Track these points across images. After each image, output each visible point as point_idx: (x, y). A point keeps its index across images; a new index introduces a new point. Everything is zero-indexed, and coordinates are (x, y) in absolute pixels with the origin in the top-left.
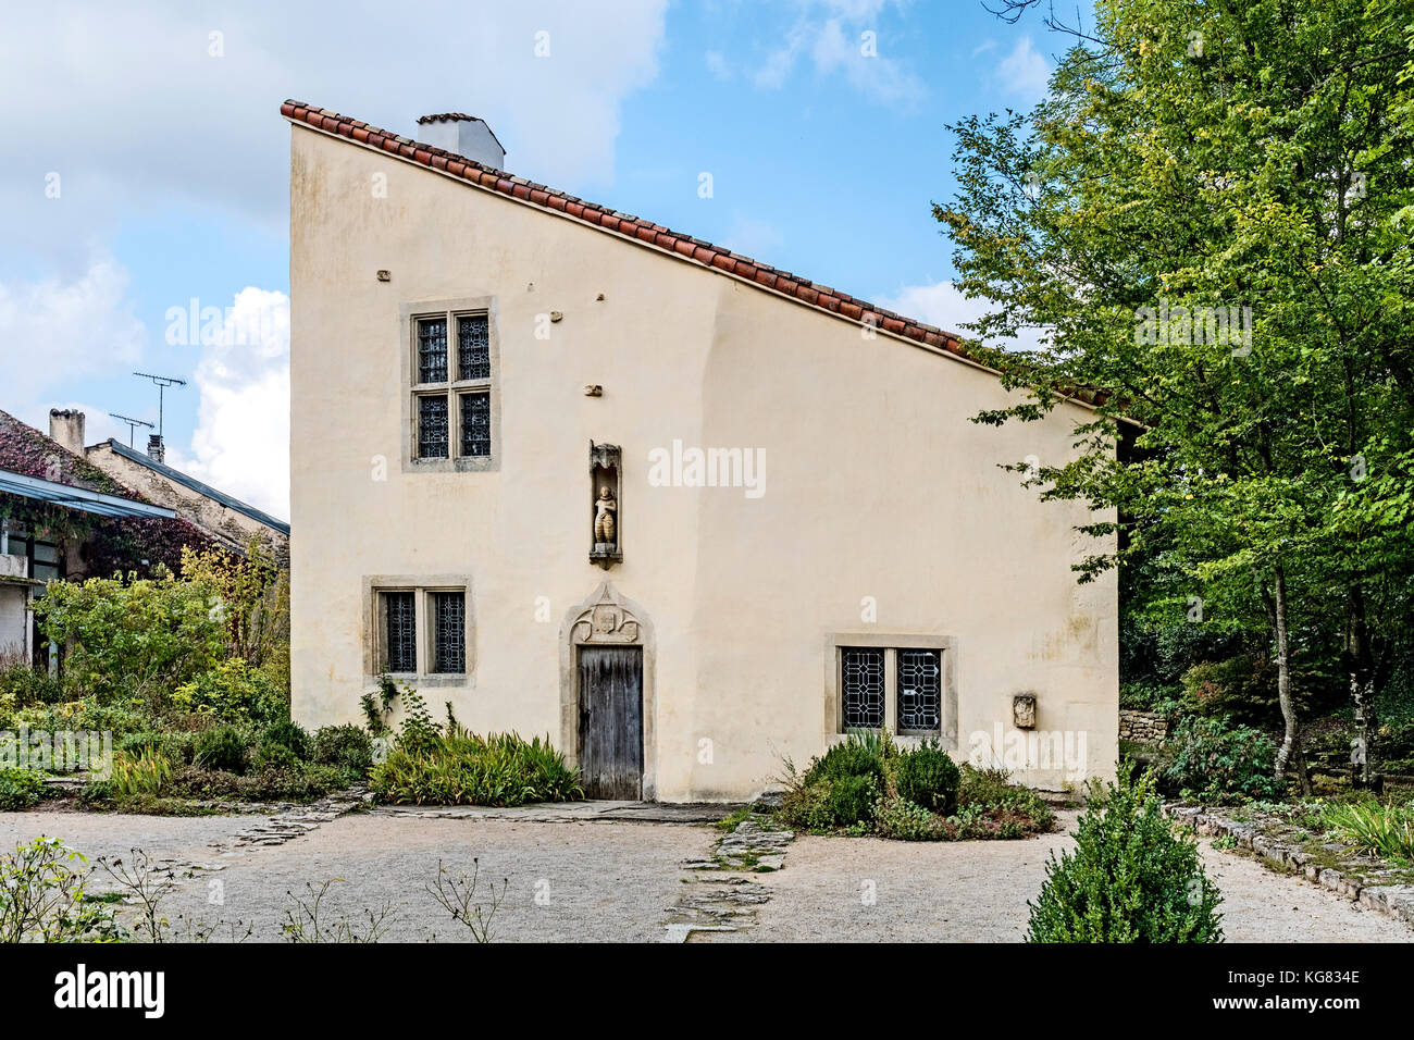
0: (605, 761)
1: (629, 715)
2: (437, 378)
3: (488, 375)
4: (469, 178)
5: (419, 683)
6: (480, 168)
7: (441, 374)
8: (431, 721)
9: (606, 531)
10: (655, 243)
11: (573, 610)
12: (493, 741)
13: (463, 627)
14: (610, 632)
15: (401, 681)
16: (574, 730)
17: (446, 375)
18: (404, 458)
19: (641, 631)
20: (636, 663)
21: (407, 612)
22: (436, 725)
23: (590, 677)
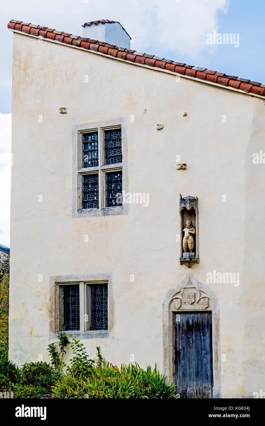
0: (190, 379)
1: (204, 352)
2: (92, 165)
3: (121, 161)
4: (111, 55)
5: (81, 336)
6: (117, 49)
7: (95, 163)
8: (88, 358)
9: (189, 245)
10: (217, 82)
11: (170, 291)
12: (124, 369)
13: (106, 303)
14: (192, 304)
15: (71, 335)
16: (171, 362)
17: (98, 162)
18: (74, 210)
19: (210, 302)
20: (208, 321)
21: (75, 296)
22: (90, 360)
23: (181, 330)
